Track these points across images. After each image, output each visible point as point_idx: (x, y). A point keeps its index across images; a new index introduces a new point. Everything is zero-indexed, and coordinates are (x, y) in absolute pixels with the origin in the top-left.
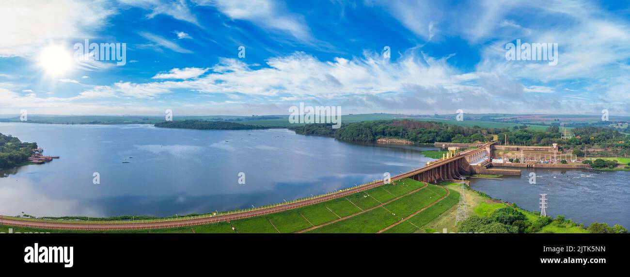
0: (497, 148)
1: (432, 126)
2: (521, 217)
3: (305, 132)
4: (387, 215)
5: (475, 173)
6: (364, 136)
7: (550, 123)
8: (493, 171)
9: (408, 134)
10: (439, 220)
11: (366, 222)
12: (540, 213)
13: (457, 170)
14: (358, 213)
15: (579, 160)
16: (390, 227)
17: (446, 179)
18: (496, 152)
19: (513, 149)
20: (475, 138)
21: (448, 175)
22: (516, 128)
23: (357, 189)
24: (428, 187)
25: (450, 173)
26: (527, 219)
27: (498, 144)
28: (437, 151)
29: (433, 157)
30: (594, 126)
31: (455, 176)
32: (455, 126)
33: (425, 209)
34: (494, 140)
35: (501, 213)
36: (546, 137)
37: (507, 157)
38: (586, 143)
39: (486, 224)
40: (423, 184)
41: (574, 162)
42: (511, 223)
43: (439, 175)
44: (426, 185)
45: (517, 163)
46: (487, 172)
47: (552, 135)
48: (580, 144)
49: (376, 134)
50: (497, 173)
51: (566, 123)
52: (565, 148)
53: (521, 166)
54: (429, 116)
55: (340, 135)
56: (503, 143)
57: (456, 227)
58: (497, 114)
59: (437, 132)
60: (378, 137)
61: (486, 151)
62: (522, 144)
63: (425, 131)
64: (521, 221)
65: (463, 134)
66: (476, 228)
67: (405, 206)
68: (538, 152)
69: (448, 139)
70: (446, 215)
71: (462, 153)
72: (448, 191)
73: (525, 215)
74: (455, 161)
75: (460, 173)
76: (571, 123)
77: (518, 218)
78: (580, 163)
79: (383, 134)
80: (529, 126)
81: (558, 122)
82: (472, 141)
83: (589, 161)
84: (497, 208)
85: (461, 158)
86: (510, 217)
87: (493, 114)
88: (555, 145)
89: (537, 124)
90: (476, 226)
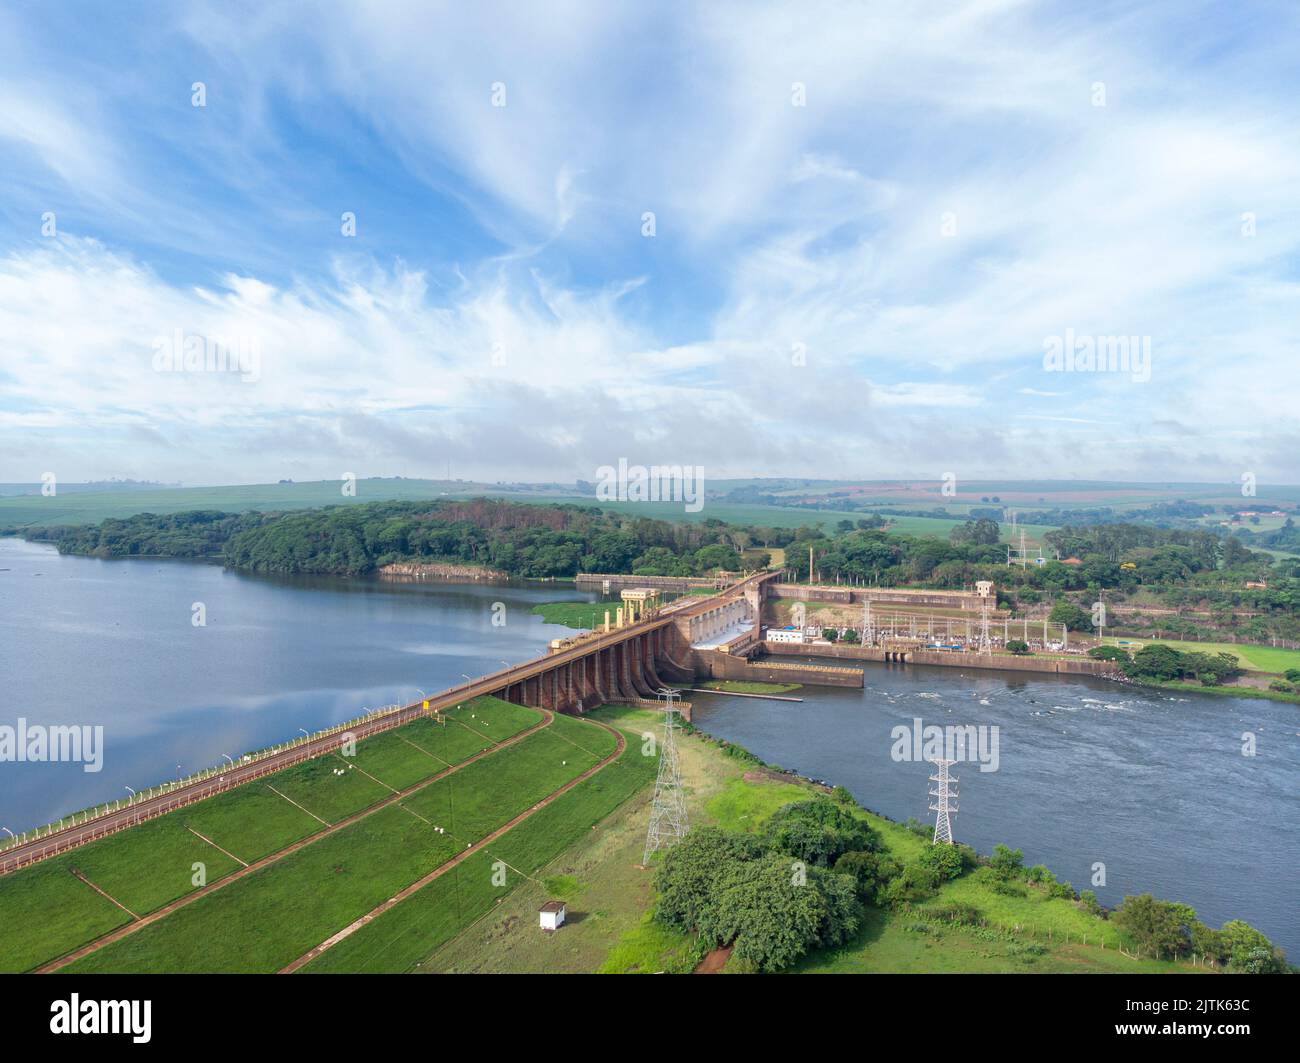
0: (781, 593)
1: (566, 520)
2: (865, 842)
3: (101, 549)
4: (417, 835)
5: (711, 678)
6: (333, 556)
7: (967, 510)
8: (770, 671)
9: (487, 549)
10: (591, 843)
11: (340, 869)
12: (932, 830)
13: (650, 667)
14: (311, 836)
15: (1077, 645)
16: (426, 881)
17: (613, 698)
18: (779, 606)
19: (837, 599)
20: (710, 560)
21: (620, 682)
22: (846, 525)
23: (305, 747)
24: (555, 727)
25: (626, 677)
26: (885, 850)
27: (786, 581)
28: (585, 602)
29: (572, 624)
30: (1133, 522)
31: (645, 687)
32: (644, 519)
33: (544, 804)
34: (773, 565)
35: (797, 819)
36: (951, 559)
37: (817, 623)
38: (1105, 585)
39: (746, 860)
40: (538, 716)
41: (1057, 649)
42: (831, 861)
43: (592, 682)
44: (547, 718)
45: (854, 646)
46: (750, 675)
47: (973, 550)
48: (1081, 584)
49: (378, 549)
50: (784, 679)
51: (1026, 510)
52: (1023, 597)
53: (865, 656)
54: (558, 487)
55: (246, 555)
56: (802, 576)
57: (649, 867)
58: (781, 481)
59: (583, 541)
60: (382, 559)
61: (745, 602)
62: (869, 581)
63: (546, 535)
64: (865, 854)
65: (671, 545)
66: (713, 874)
67: (479, 798)
68: (925, 609)
69: (621, 563)
70: (615, 824)
71: (667, 609)
72: (619, 737)
73: (879, 834)
74: (643, 636)
75: (660, 675)
76: (1045, 511)
77: (854, 845)
78: (1080, 657)
79: (404, 547)
80: (892, 521)
81: (996, 507)
82: (698, 567)
83: (1114, 651)
84: (785, 803)
85: (665, 627)
86: (827, 838)
87: (768, 480)
88: (984, 587)
89: (921, 514)
90: (713, 865)
